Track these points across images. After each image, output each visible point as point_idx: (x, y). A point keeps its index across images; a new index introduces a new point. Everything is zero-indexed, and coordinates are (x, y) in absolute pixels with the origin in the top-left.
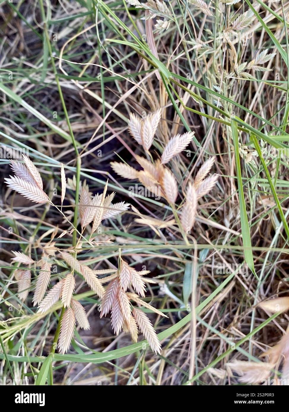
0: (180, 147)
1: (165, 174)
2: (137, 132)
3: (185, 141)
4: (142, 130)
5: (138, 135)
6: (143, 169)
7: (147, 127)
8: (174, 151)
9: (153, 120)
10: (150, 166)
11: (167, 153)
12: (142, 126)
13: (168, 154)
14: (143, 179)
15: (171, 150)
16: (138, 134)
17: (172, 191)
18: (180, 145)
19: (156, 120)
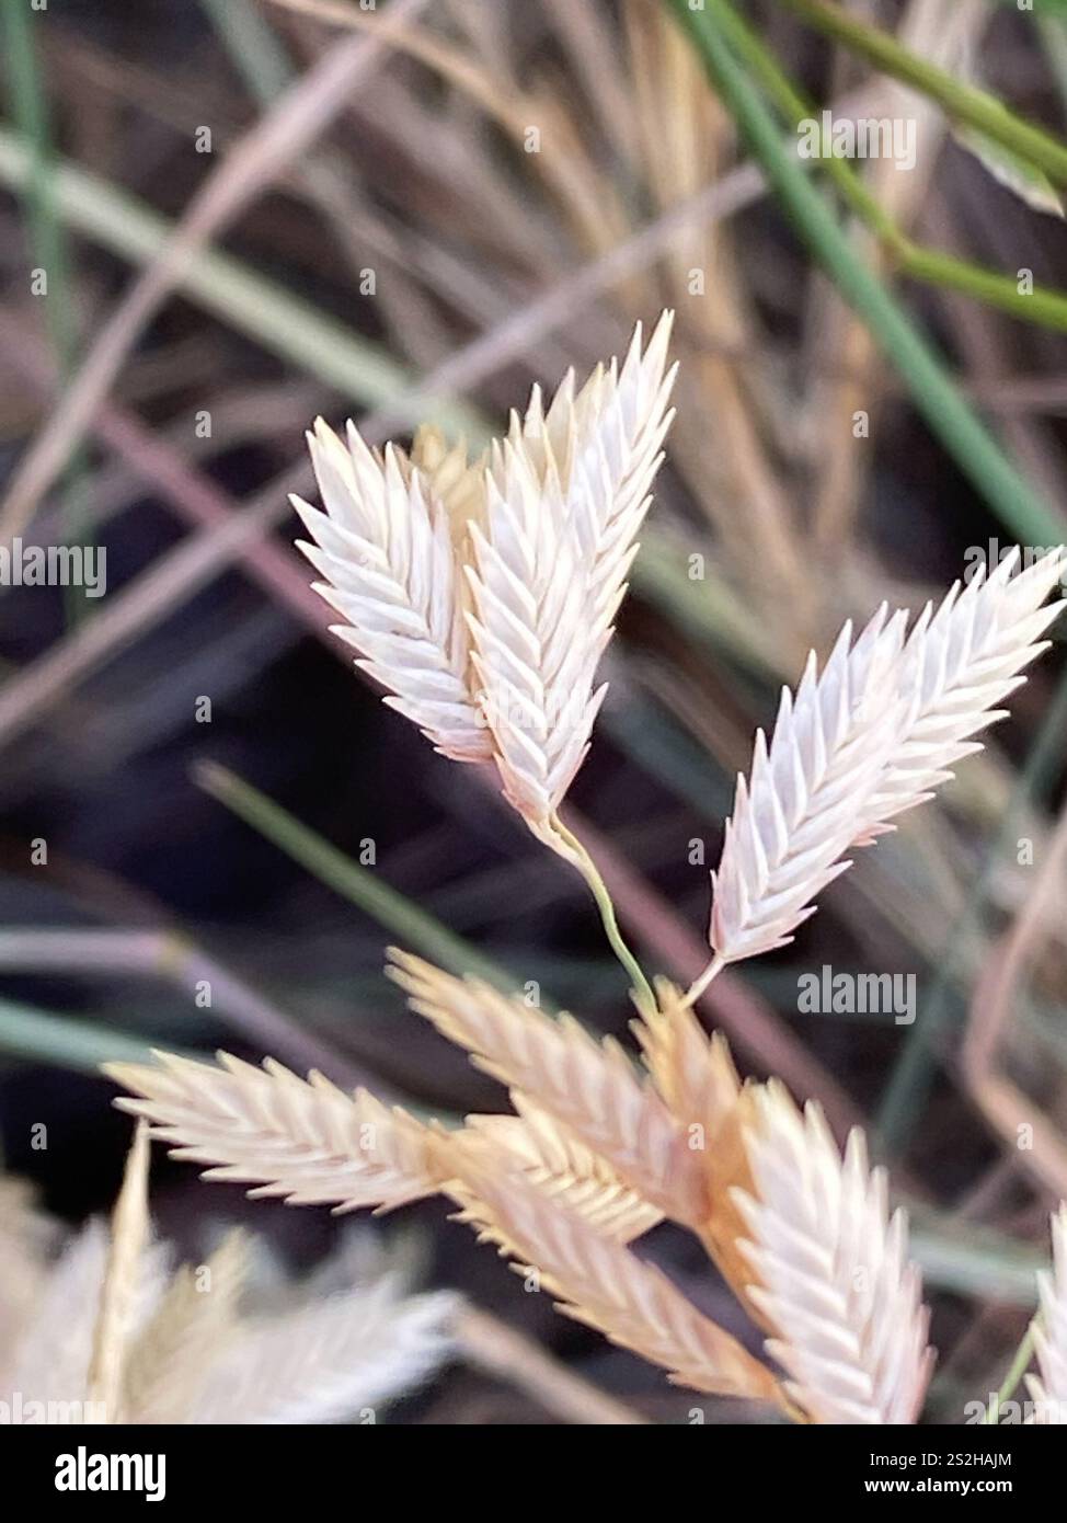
0: (920, 749)
1: (759, 1152)
2: (416, 621)
3: (962, 673)
4: (463, 600)
5: (421, 663)
6: (495, 1099)
7: (514, 562)
8: (848, 807)
9: (587, 462)
10: (571, 1070)
11: (769, 843)
12: (462, 550)
13: (784, 844)
14: (505, 1219)
15: (814, 794)
16: (433, 652)
17: (866, 1339)
18: (912, 727)
19: (627, 458)
